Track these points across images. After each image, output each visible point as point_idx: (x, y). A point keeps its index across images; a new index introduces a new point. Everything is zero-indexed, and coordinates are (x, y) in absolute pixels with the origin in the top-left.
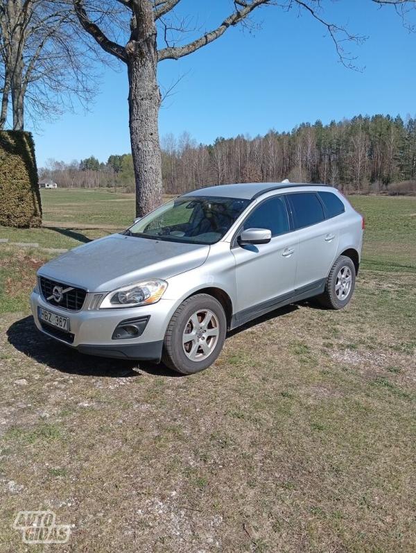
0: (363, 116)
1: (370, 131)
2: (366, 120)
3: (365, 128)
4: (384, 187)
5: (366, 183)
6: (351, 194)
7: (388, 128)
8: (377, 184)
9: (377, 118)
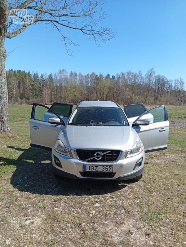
0: (14, 70)
1: (17, 76)
2: (15, 71)
3: (15, 75)
4: (28, 101)
5: (19, 99)
6: (14, 104)
7: (25, 76)
8: (24, 100)
9: (19, 71)
